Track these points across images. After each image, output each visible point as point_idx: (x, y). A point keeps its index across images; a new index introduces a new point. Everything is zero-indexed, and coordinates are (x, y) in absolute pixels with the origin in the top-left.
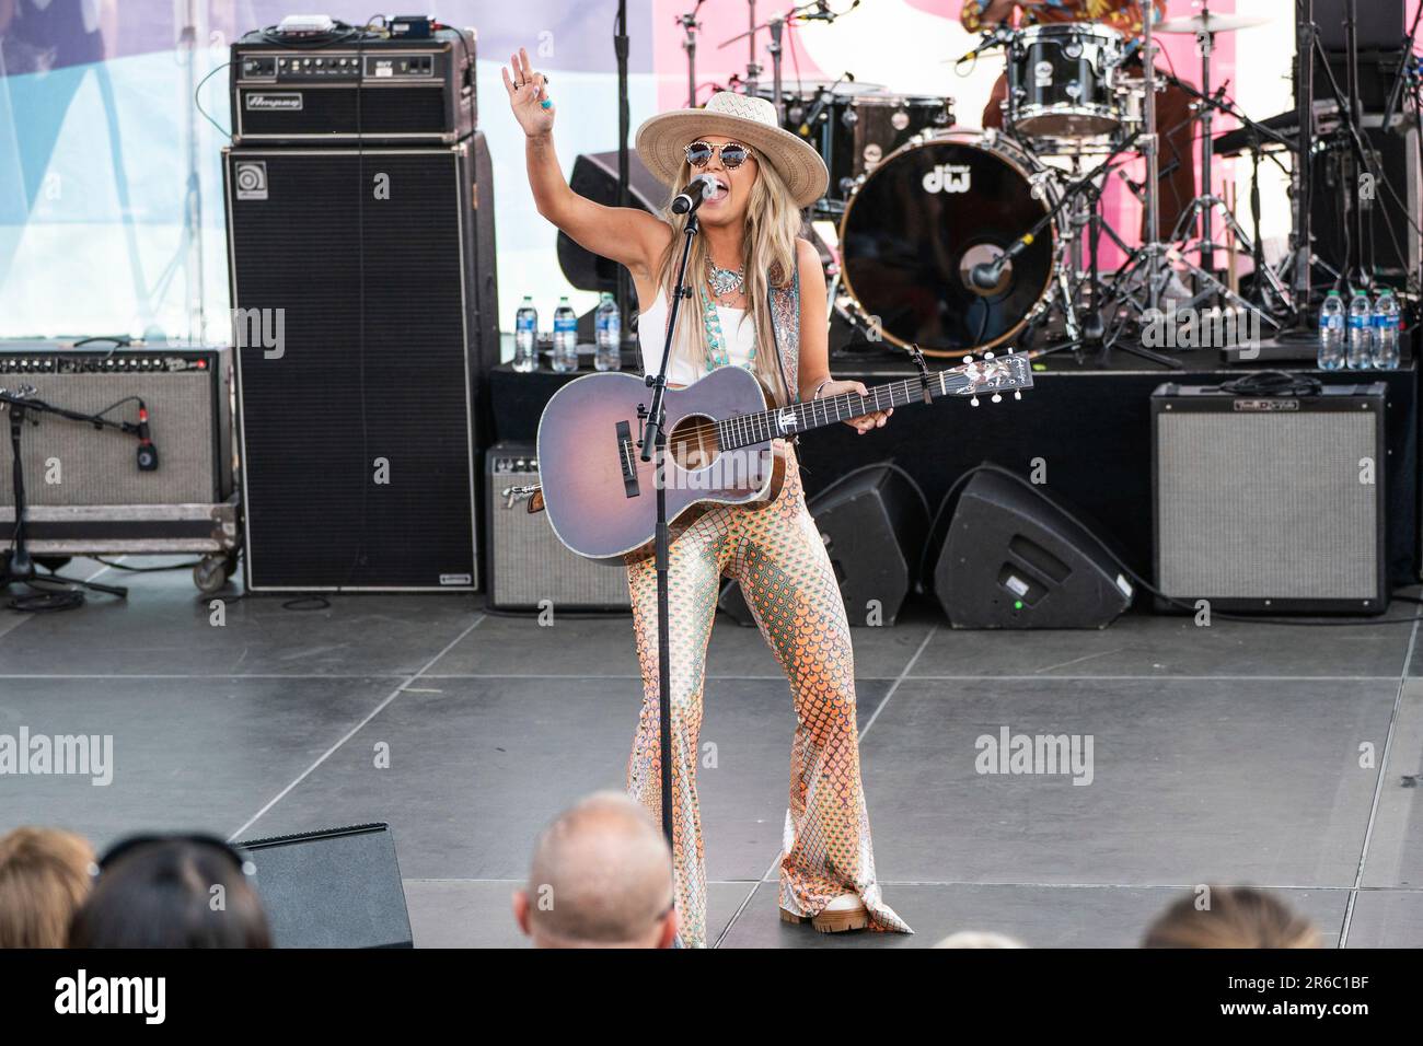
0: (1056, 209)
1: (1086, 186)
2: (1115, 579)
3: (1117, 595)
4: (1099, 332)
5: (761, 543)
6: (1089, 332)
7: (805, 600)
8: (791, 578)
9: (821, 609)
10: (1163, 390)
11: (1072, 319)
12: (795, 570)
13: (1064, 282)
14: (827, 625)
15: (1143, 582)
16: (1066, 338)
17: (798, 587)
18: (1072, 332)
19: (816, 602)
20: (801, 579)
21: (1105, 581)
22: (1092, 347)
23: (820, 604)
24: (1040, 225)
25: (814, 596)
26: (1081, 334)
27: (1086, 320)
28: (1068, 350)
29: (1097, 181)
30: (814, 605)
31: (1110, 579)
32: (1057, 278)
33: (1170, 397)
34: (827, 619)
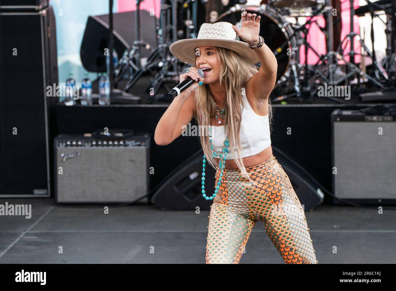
0: (291, 38)
1: (303, 28)
2: (316, 190)
3: (317, 197)
4: (308, 89)
5: (265, 216)
6: (304, 89)
7: (283, 242)
8: (277, 232)
9: (291, 246)
10: (336, 112)
11: (297, 83)
12: (279, 229)
13: (294, 68)
14: (293, 252)
15: (328, 192)
16: (295, 91)
17: (280, 236)
18: (297, 89)
19: (288, 243)
20: (281, 233)
21: (312, 192)
22: (306, 96)
23: (290, 243)
24: (284, 44)
25: (287, 240)
26: (301, 90)
27: (303, 84)
28: (295, 96)
29: (307, 27)
30: (287, 243)
31: (314, 191)
32: (291, 66)
33: (339, 115)
34: (294, 250)
